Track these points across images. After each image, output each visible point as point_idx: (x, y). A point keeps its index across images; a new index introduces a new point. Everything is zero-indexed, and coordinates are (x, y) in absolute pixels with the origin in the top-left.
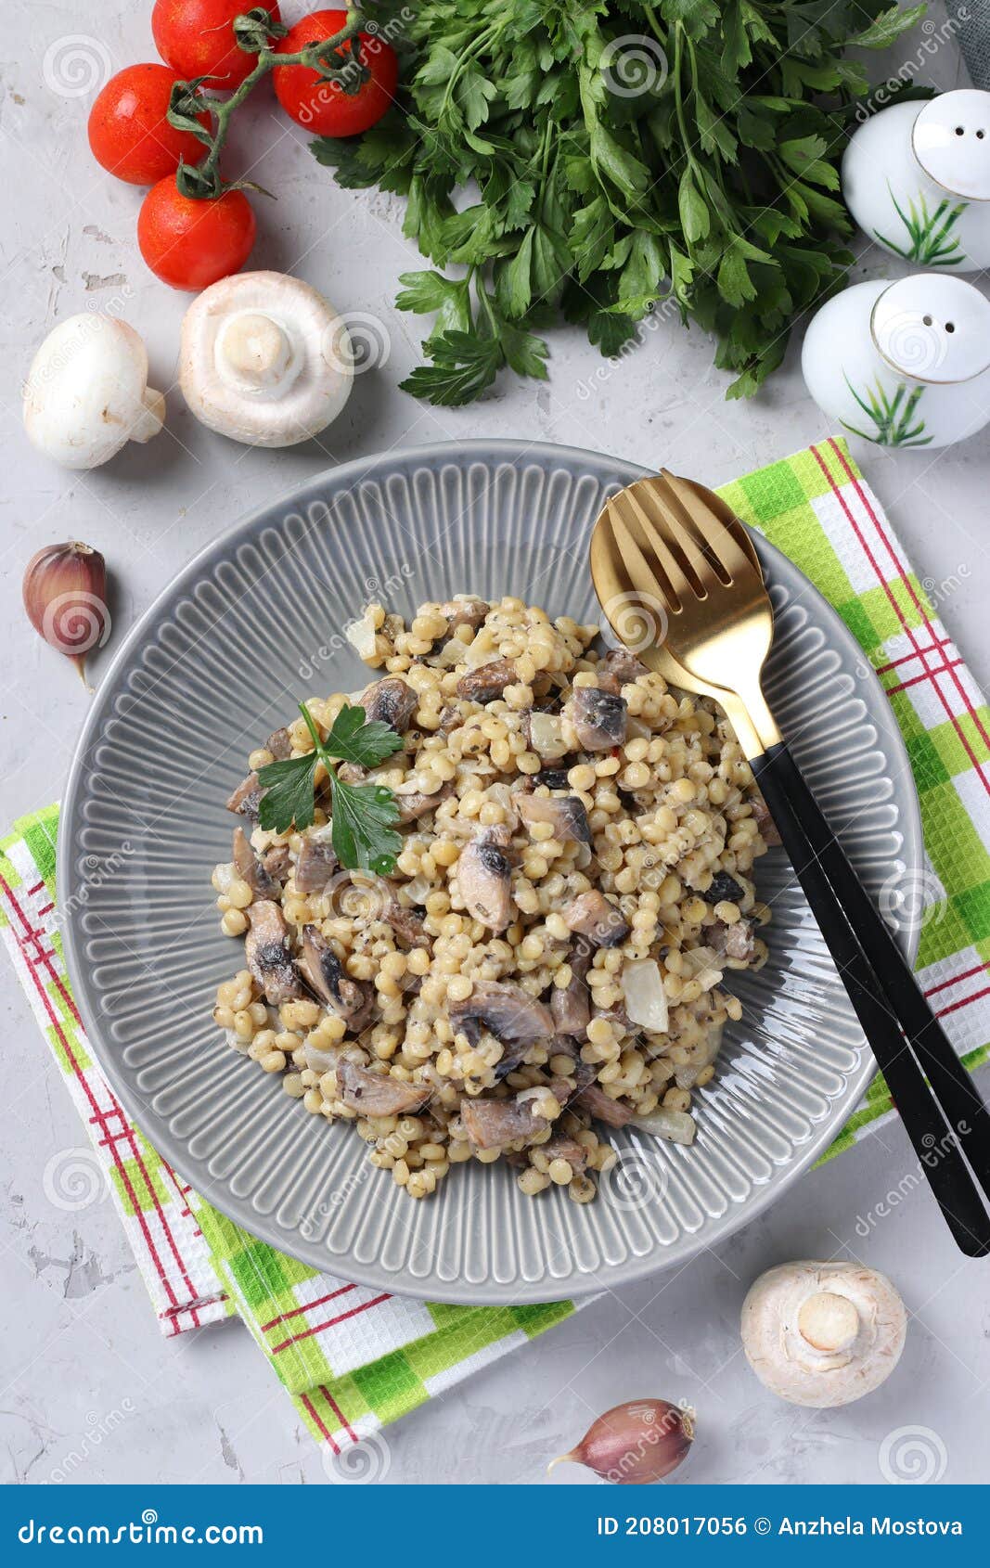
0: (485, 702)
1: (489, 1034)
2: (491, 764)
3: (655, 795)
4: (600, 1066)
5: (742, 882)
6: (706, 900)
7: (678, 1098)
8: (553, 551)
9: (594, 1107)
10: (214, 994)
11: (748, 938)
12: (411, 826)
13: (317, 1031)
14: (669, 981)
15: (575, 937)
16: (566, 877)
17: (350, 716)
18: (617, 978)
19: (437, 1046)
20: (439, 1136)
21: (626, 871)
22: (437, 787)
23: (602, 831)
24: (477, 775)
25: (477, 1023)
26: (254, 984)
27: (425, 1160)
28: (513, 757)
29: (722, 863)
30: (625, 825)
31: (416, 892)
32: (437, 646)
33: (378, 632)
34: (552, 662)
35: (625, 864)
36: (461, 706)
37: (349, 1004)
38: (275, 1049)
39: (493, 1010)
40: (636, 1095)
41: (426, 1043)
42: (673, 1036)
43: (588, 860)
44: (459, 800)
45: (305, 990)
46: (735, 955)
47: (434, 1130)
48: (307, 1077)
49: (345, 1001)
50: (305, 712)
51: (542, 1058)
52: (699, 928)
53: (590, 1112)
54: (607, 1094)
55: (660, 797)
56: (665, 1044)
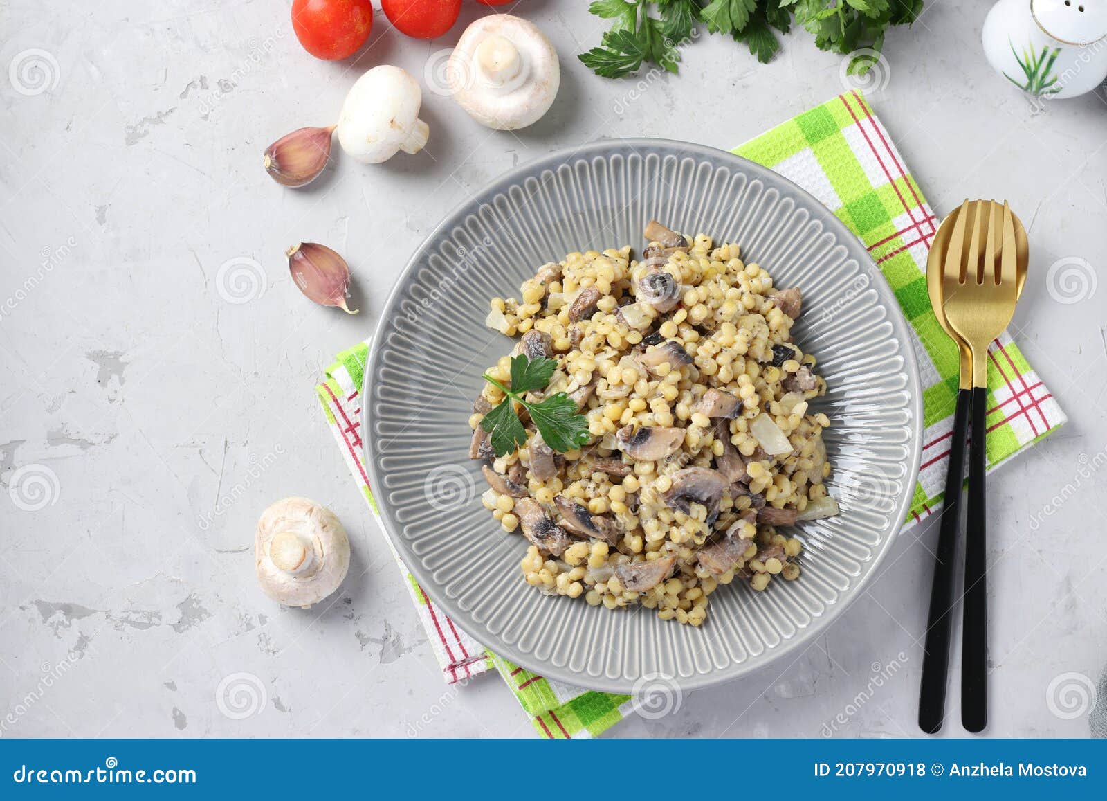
0: (590, 318)
1: (694, 503)
2: (613, 349)
3: (716, 319)
4: (764, 492)
5: (789, 345)
6: (775, 365)
7: (817, 491)
8: (580, 216)
9: (772, 520)
10: (520, 570)
11: (810, 375)
12: (586, 408)
13: (592, 556)
14: (779, 420)
15: (713, 421)
16: (690, 390)
17: (517, 364)
18: (749, 434)
19: (666, 528)
20: (692, 583)
21: (722, 370)
22: (589, 377)
23: (697, 354)
24: (608, 359)
25: (684, 498)
26: (540, 551)
27: (692, 601)
28: (623, 338)
29: (773, 340)
30: (708, 344)
31: (608, 444)
32: (543, 302)
33: (505, 313)
34: (615, 275)
35: (719, 367)
36: (578, 326)
37: (604, 529)
38: (572, 582)
39: (689, 486)
40: (794, 500)
41: (658, 530)
42: (797, 454)
43: (697, 374)
44: (606, 379)
45: (573, 537)
46: (808, 388)
47: (688, 581)
48: (599, 588)
49: (600, 529)
50: (488, 378)
51: (730, 503)
52: (779, 383)
53: (771, 524)
54: (775, 507)
55: (719, 318)
56: (795, 461)
